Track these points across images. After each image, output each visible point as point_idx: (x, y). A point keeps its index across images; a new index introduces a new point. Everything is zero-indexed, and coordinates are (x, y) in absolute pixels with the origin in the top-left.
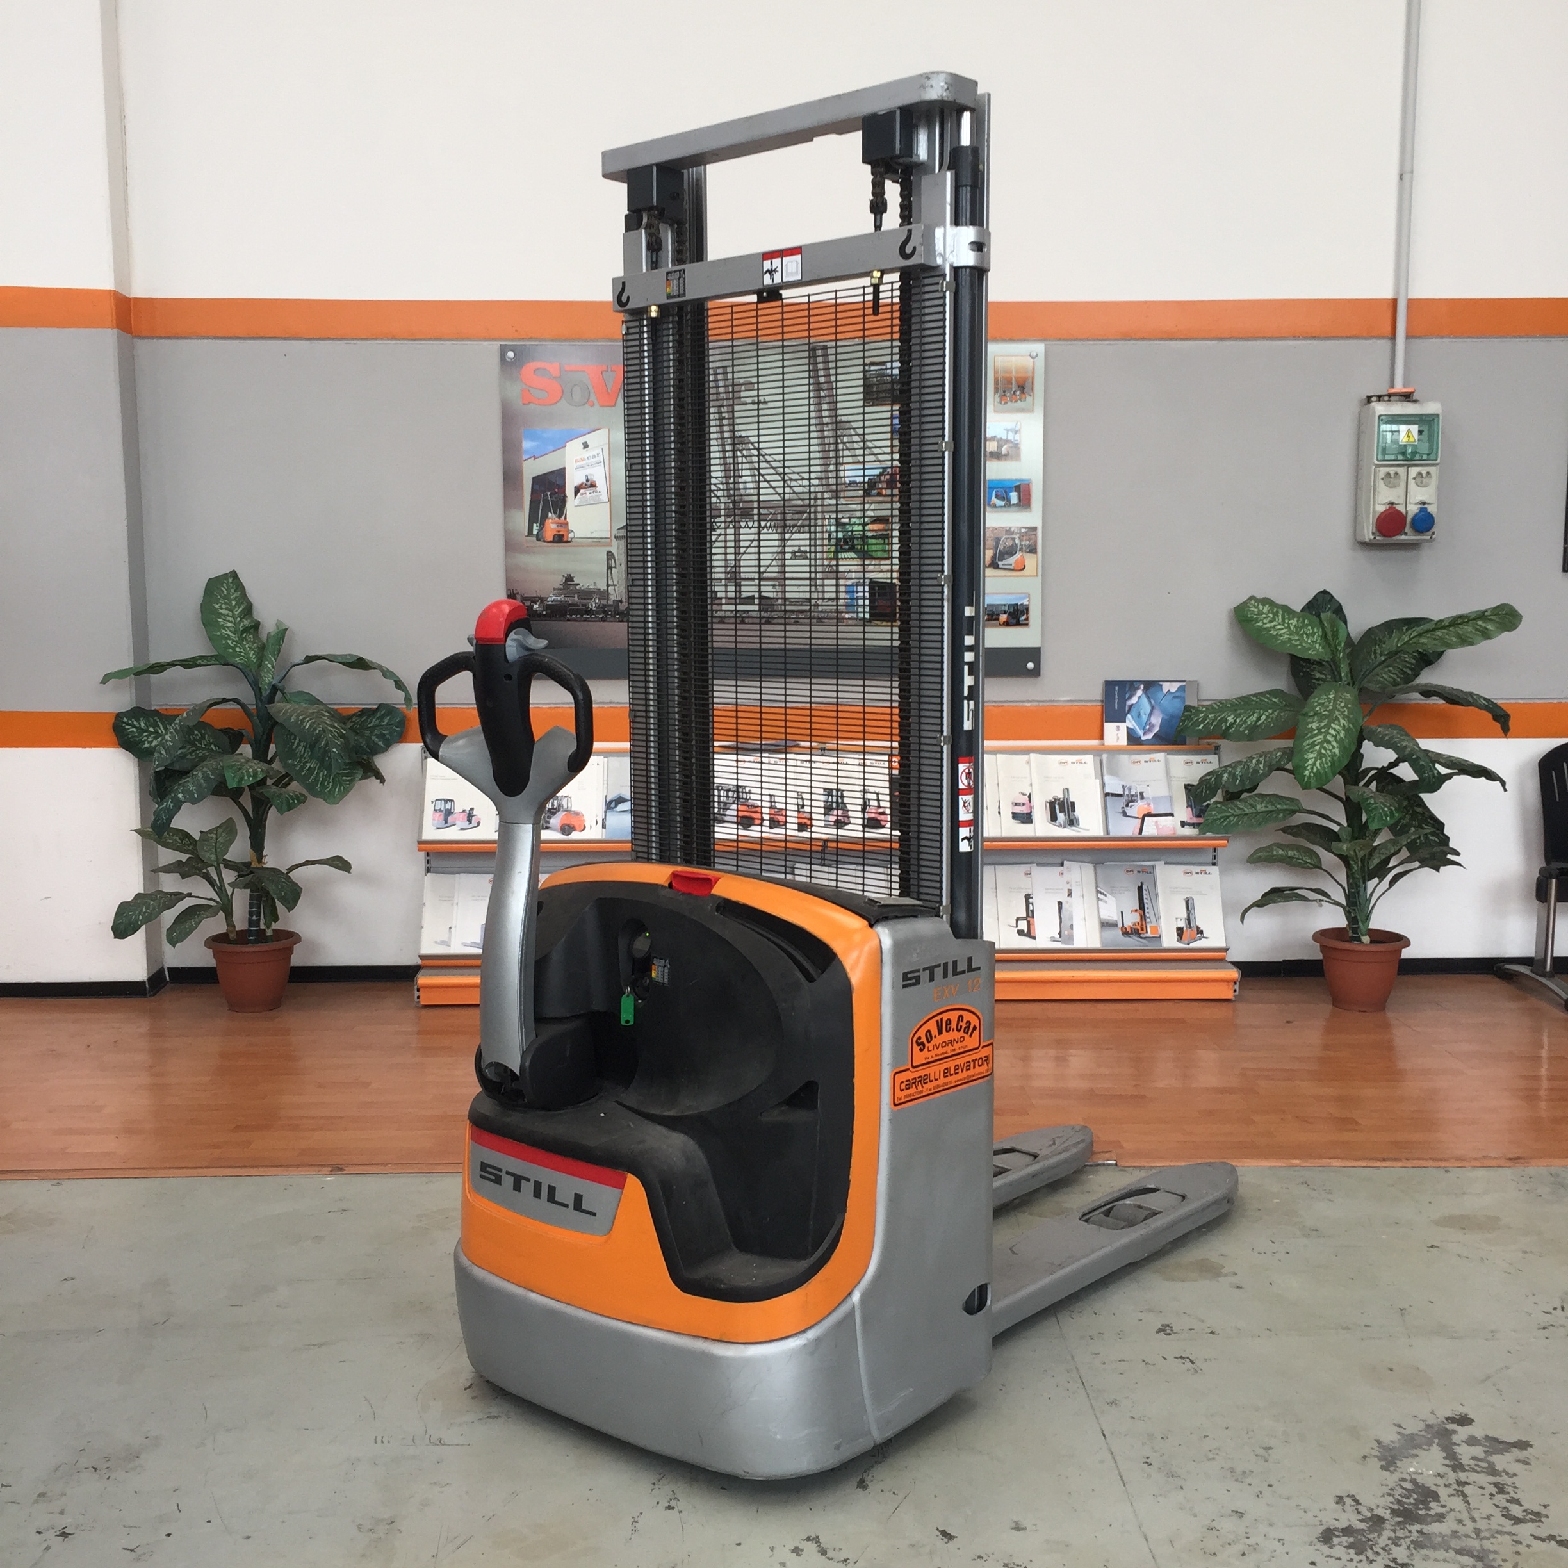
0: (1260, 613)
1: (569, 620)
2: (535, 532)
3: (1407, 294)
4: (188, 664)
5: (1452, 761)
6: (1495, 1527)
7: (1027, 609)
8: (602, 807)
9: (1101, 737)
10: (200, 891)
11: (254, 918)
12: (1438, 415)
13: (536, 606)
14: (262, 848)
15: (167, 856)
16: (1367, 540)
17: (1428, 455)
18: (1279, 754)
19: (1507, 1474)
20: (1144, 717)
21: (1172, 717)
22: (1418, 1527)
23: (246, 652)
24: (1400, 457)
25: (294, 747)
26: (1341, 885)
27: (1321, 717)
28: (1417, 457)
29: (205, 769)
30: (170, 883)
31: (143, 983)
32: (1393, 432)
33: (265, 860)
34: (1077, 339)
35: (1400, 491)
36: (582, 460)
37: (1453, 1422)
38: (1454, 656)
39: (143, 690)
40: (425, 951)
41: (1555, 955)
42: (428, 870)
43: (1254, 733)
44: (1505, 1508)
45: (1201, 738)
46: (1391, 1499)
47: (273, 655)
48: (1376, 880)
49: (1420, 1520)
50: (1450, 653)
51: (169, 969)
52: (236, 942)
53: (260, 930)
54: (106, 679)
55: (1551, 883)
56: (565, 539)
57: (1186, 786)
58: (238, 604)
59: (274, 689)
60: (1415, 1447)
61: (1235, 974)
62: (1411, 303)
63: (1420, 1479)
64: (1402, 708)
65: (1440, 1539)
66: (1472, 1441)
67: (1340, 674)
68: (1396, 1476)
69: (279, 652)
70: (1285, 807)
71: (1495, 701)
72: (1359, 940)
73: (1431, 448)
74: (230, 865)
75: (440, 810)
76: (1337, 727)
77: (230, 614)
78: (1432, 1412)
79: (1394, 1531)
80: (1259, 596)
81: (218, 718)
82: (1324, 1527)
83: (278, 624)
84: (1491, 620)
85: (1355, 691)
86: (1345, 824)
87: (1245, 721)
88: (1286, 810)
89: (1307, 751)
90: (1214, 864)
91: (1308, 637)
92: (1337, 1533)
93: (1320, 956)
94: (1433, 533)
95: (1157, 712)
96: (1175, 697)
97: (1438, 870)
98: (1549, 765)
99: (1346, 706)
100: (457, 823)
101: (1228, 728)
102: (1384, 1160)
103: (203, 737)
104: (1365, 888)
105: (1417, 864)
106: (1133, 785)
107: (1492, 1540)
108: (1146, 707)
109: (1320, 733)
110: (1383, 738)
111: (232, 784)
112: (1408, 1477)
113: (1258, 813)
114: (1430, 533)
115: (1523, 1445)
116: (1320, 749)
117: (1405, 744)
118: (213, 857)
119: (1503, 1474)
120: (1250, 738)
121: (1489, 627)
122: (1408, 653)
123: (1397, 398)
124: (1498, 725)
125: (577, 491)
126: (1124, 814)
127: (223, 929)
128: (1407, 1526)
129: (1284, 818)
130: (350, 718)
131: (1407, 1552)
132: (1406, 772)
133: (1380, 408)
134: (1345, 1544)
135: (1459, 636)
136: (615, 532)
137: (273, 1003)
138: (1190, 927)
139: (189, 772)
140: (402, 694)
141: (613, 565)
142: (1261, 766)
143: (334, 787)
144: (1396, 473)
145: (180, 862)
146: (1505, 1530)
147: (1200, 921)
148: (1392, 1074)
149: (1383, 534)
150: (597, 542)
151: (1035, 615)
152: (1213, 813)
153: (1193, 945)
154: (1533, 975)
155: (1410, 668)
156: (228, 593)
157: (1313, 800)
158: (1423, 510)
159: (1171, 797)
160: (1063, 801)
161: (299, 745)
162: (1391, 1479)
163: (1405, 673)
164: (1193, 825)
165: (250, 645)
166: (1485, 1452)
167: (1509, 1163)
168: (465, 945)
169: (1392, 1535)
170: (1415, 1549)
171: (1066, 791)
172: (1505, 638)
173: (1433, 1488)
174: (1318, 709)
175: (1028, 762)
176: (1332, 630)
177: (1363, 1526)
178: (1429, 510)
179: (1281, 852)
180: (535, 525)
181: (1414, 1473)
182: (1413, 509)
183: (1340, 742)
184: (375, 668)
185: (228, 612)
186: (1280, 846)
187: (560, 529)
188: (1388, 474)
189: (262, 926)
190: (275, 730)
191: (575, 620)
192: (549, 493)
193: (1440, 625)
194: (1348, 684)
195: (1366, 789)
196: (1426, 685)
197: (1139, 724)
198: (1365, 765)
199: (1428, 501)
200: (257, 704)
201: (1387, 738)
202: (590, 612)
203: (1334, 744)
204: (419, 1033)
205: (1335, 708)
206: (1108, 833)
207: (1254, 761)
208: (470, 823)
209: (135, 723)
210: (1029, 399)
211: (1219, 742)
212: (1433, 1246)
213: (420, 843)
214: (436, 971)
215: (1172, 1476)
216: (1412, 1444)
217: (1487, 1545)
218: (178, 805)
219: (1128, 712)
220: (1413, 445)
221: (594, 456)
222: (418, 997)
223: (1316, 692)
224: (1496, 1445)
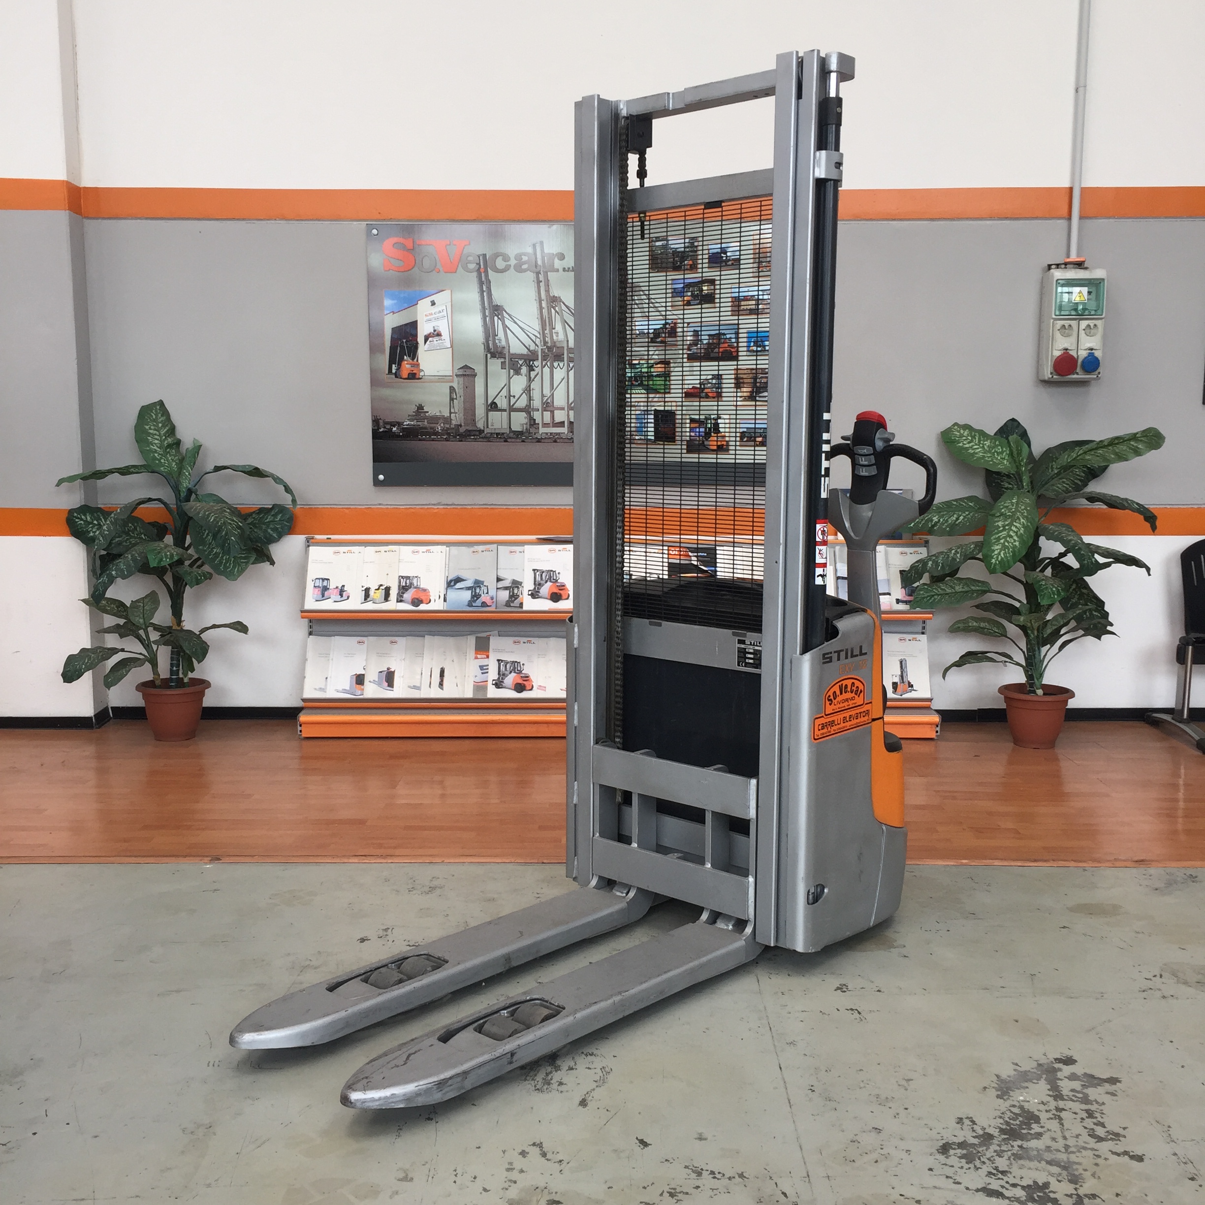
0: (962, 436)
1: (420, 440)
2: (394, 371)
3: (1080, 184)
4: (125, 471)
5: (1108, 552)
6: (1081, 1143)
8: (443, 585)
10: (133, 647)
11: (175, 669)
12: (1103, 280)
13: (394, 429)
14: (181, 615)
15: (110, 621)
16: (1046, 378)
17: (1095, 311)
18: (972, 547)
19: (1097, 1103)
22: (1019, 1143)
23: (169, 463)
24: (1073, 313)
25: (204, 537)
26: (1021, 650)
27: (1006, 517)
28: (1087, 312)
29: (134, 553)
30: (111, 641)
31: (90, 718)
32: (1068, 293)
33: (183, 624)
35: (1073, 339)
36: (431, 314)
37: (1060, 1062)
38: (1116, 468)
39: (90, 492)
40: (307, 695)
41: (1190, 707)
42: (310, 634)
43: (953, 530)
44: (1093, 1129)
45: (913, 534)
46: (1001, 1121)
47: (190, 466)
48: (1048, 646)
49: (1022, 1138)
50: (1111, 466)
51: (112, 708)
52: (160, 687)
53: (179, 678)
54: (60, 482)
55: (1188, 648)
56: (417, 377)
57: (902, 572)
58: (164, 426)
59: (190, 492)
60: (1027, 1081)
61: (936, 718)
62: (1084, 190)
63: (1026, 1106)
64: (1073, 511)
65: (1035, 1153)
66: (1073, 1077)
67: (1023, 484)
68: (1009, 1103)
69: (195, 463)
70: (977, 588)
71: (1146, 507)
72: (1034, 692)
73: (1098, 306)
74: (157, 628)
75: (319, 587)
76: (1018, 525)
77: (158, 433)
78: (1045, 1055)
79: (999, 1146)
80: (961, 423)
81: (147, 512)
82: (944, 1142)
83: (195, 441)
84: (1141, 441)
85: (1034, 498)
86: (1025, 602)
87: (947, 521)
88: (978, 590)
89: (994, 543)
90: (923, 633)
91: (998, 455)
92: (953, 1147)
93: (1004, 706)
94: (1099, 373)
97: (1099, 639)
98: (1189, 557)
99: (1025, 509)
100: (332, 596)
101: (933, 526)
102: (1035, 861)
103: (135, 528)
104: (1040, 653)
105: (1081, 632)
107: (1078, 1154)
109: (1004, 530)
110: (1053, 533)
111: (153, 564)
112: (1018, 1104)
113: (956, 592)
114: (1097, 372)
115: (1113, 1081)
116: (1004, 543)
117: (1070, 538)
118: (141, 621)
119: (1094, 1103)
120: (950, 534)
121: (1140, 446)
122: (1078, 468)
123: (1072, 266)
124: (1148, 525)
125: (426, 338)
127: (149, 677)
128: (1011, 1142)
129: (977, 597)
130: (250, 514)
131: (1008, 1162)
132: (1071, 560)
133: (1058, 274)
134: (959, 1155)
135: (1116, 454)
136: (456, 371)
137: (190, 735)
138: (903, 682)
139: (121, 555)
140: (290, 497)
141: (455, 397)
142: (958, 555)
143: (234, 567)
144: (1070, 326)
145: (118, 625)
146: (1089, 1146)
147: (911, 678)
148: (1057, 795)
149: (1059, 374)
150: (442, 379)
152: (921, 592)
153: (905, 696)
154: (1173, 721)
155: (1080, 480)
156: (156, 418)
157: (997, 582)
158: (1091, 355)
159: (888, 580)
161: (208, 535)
162: (1003, 1105)
163: (1076, 484)
164: (906, 602)
165: (173, 457)
166: (1082, 1085)
167: (1133, 864)
168: (338, 691)
169: (998, 1148)
170: (1014, 1159)
172: (1152, 455)
173: (1037, 1113)
174: (1003, 511)
176: (1017, 450)
177: (976, 1141)
178: (1096, 355)
179: (975, 624)
180: (394, 366)
181: (1022, 1101)
182: (1083, 354)
183: (1020, 537)
184: (268, 476)
185: (156, 432)
186: (974, 618)
187: (412, 369)
188: (1064, 326)
189: (181, 676)
190: (191, 523)
191: (424, 440)
192: (404, 341)
193: (1101, 445)
194: (1028, 492)
195: (1040, 574)
196: (1091, 492)
198: (1042, 555)
199: (1095, 348)
200: (177, 504)
201: (1056, 533)
202: (436, 434)
203: (1015, 538)
204: (301, 758)
205: (1017, 510)
207: (953, 551)
208: (342, 596)
209: (83, 517)
211: (929, 537)
212: (1064, 927)
213: (302, 612)
214: (313, 710)
215: (830, 1100)
216: (1024, 1078)
217: (1073, 1157)
218: (111, 581)
220: (1084, 304)
221: (440, 312)
222: (301, 731)
223: (1003, 498)
224: (1092, 1080)
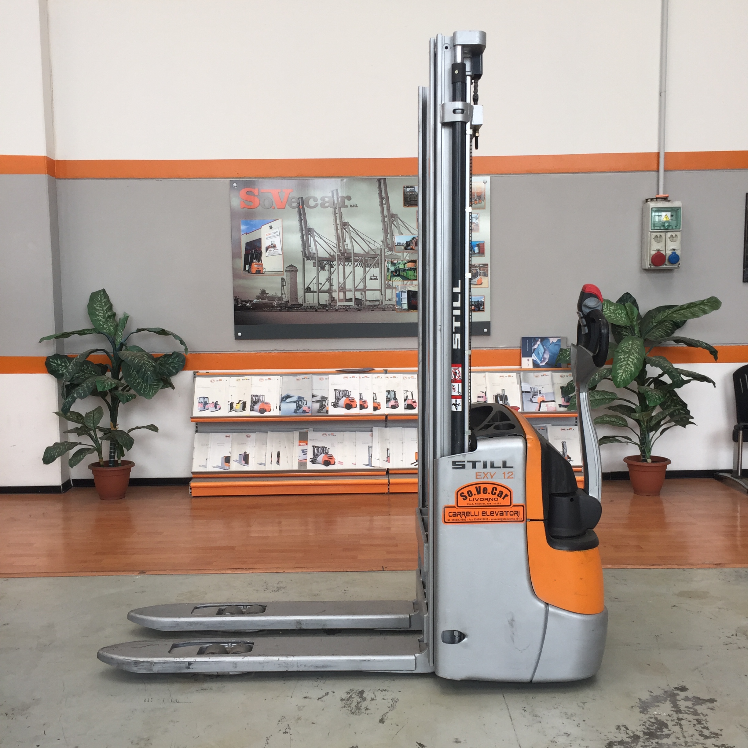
1: (263, 311)
2: (247, 269)
3: (664, 150)
4: (81, 333)
5: (689, 373)
6: (695, 740)
7: (484, 303)
8: (279, 400)
9: (520, 365)
10: (87, 442)
11: (112, 454)
12: (680, 208)
13: (248, 304)
14: (116, 421)
15: (72, 425)
16: (647, 268)
17: (676, 226)
18: (605, 371)
19: (703, 714)
20: (541, 355)
21: (554, 354)
22: (657, 740)
23: (109, 327)
24: (662, 228)
25: (131, 372)
26: (637, 435)
27: (626, 353)
28: (670, 228)
29: (87, 383)
30: (73, 438)
31: (59, 487)
32: (659, 216)
33: (117, 427)
34: (506, 174)
35: (663, 244)
36: (270, 234)
37: (678, 690)
38: (691, 322)
39: (60, 346)
40: (195, 469)
41: (742, 468)
42: (196, 431)
44: (700, 731)
45: (568, 364)
46: (644, 727)
47: (122, 329)
48: (654, 432)
49: (658, 737)
50: (688, 320)
51: (73, 480)
52: (103, 466)
53: (115, 460)
54: (42, 340)
55: (740, 432)
56: (261, 272)
57: (562, 388)
58: (106, 305)
59: (122, 345)
60: (658, 702)
62: (666, 154)
63: (659, 717)
64: (666, 349)
65: (667, 746)
66: (686, 699)
67: (635, 333)
68: (648, 716)
69: (125, 327)
70: (609, 397)
71: (711, 345)
72: (646, 461)
73: (677, 223)
74: (101, 429)
75: (202, 402)
76: (633, 358)
78: (668, 685)
79: (644, 743)
81: (95, 358)
82: (609, 741)
83: (125, 313)
84: (707, 305)
85: (642, 340)
86: (638, 405)
88: (609, 398)
89: (619, 369)
90: (576, 425)
91: (619, 315)
92: (616, 744)
93: (627, 470)
94: (679, 264)
95: (547, 352)
96: (556, 345)
97: (685, 427)
98: (738, 376)
99: (637, 347)
100: (210, 408)
102: (653, 565)
103: (88, 368)
104: (648, 436)
105: (673, 423)
106: (536, 387)
108: (542, 349)
109: (625, 360)
110: (655, 362)
111: (100, 389)
112: (653, 717)
113: (596, 400)
115: (712, 701)
116: (625, 368)
117: (665, 365)
118: (92, 425)
119: (701, 715)
121: (706, 308)
122: (668, 322)
123: (660, 200)
124: (712, 356)
125: (267, 249)
126: (531, 401)
127: (97, 460)
128: (651, 740)
129: (609, 402)
130: (159, 358)
132: (666, 379)
133: (652, 205)
135: (692, 313)
136: (285, 268)
137: (122, 496)
139: (80, 385)
140: (183, 347)
141: (285, 284)
142: (597, 377)
143: (150, 391)
144: (661, 236)
145: (77, 428)
146: (699, 742)
147: (568, 453)
148: (662, 524)
149: (655, 265)
150: (277, 273)
151: (487, 306)
152: (574, 400)
154: (732, 478)
155: (670, 330)
156: (101, 300)
157: (620, 393)
158: (674, 253)
159: (554, 393)
160: (502, 395)
161: (133, 371)
162: (644, 717)
163: (667, 332)
164: (565, 406)
165: (111, 324)
166: (692, 704)
167: (714, 566)
168: (214, 467)
169: (643, 744)
171: (503, 390)
172: (714, 313)
173: (665, 722)
174: (623, 349)
175: (485, 377)
176: (631, 311)
177: (629, 740)
178: (677, 253)
179: (608, 419)
180: (247, 266)
181: (656, 714)
182: (669, 253)
183: (635, 365)
184: (170, 335)
185: (101, 308)
186: (607, 416)
187: (258, 267)
188: (657, 236)
189: (116, 459)
190: (122, 364)
191: (266, 311)
192: (253, 250)
193: (682, 308)
194: (639, 337)
195: (648, 387)
196: (676, 337)
197: (539, 358)
198: (648, 376)
199: (676, 249)
200: (114, 352)
201: (657, 362)
202: (273, 307)
203: (632, 366)
204: (192, 509)
205: (632, 348)
206: (523, 410)
207: (594, 374)
208: (216, 408)
209: (56, 361)
210: (483, 203)
212: (674, 606)
213: (192, 418)
214: (200, 480)
215: (536, 716)
216: (656, 700)
218: (74, 401)
219: (533, 352)
220: (669, 222)
221: (275, 233)
222: (191, 492)
223: (623, 341)
224: (698, 701)
